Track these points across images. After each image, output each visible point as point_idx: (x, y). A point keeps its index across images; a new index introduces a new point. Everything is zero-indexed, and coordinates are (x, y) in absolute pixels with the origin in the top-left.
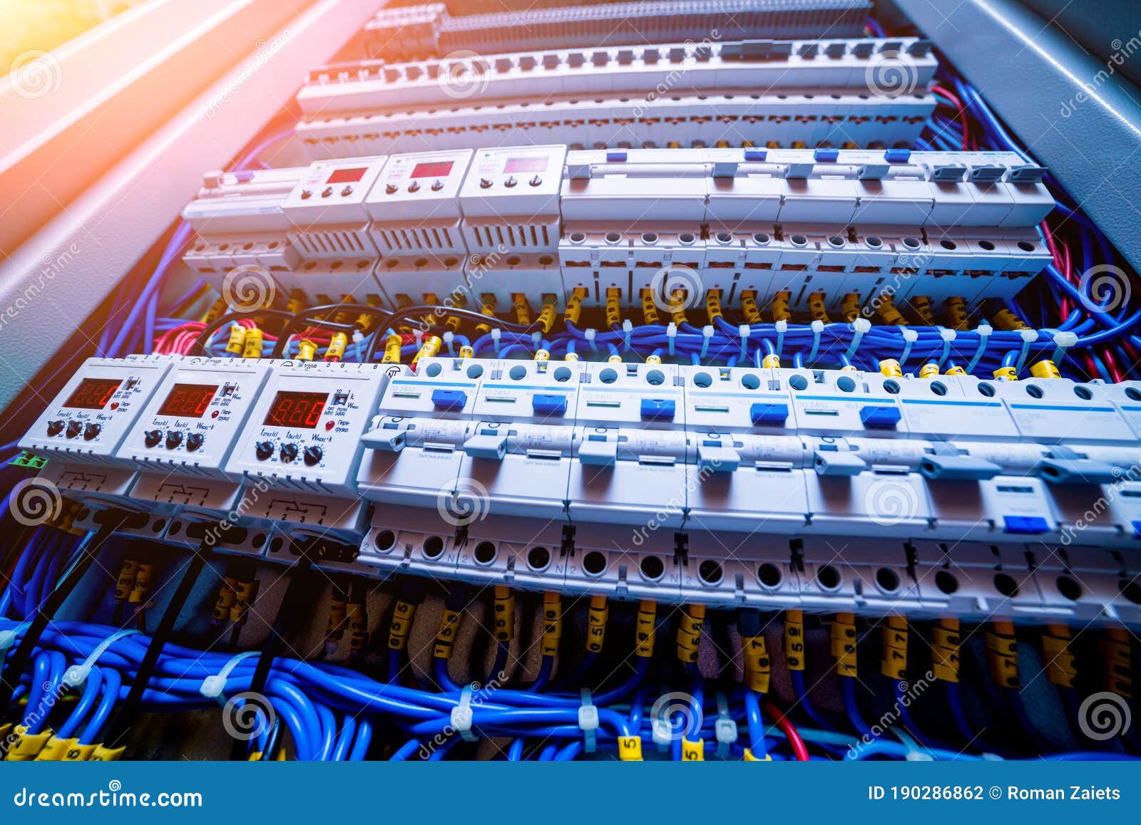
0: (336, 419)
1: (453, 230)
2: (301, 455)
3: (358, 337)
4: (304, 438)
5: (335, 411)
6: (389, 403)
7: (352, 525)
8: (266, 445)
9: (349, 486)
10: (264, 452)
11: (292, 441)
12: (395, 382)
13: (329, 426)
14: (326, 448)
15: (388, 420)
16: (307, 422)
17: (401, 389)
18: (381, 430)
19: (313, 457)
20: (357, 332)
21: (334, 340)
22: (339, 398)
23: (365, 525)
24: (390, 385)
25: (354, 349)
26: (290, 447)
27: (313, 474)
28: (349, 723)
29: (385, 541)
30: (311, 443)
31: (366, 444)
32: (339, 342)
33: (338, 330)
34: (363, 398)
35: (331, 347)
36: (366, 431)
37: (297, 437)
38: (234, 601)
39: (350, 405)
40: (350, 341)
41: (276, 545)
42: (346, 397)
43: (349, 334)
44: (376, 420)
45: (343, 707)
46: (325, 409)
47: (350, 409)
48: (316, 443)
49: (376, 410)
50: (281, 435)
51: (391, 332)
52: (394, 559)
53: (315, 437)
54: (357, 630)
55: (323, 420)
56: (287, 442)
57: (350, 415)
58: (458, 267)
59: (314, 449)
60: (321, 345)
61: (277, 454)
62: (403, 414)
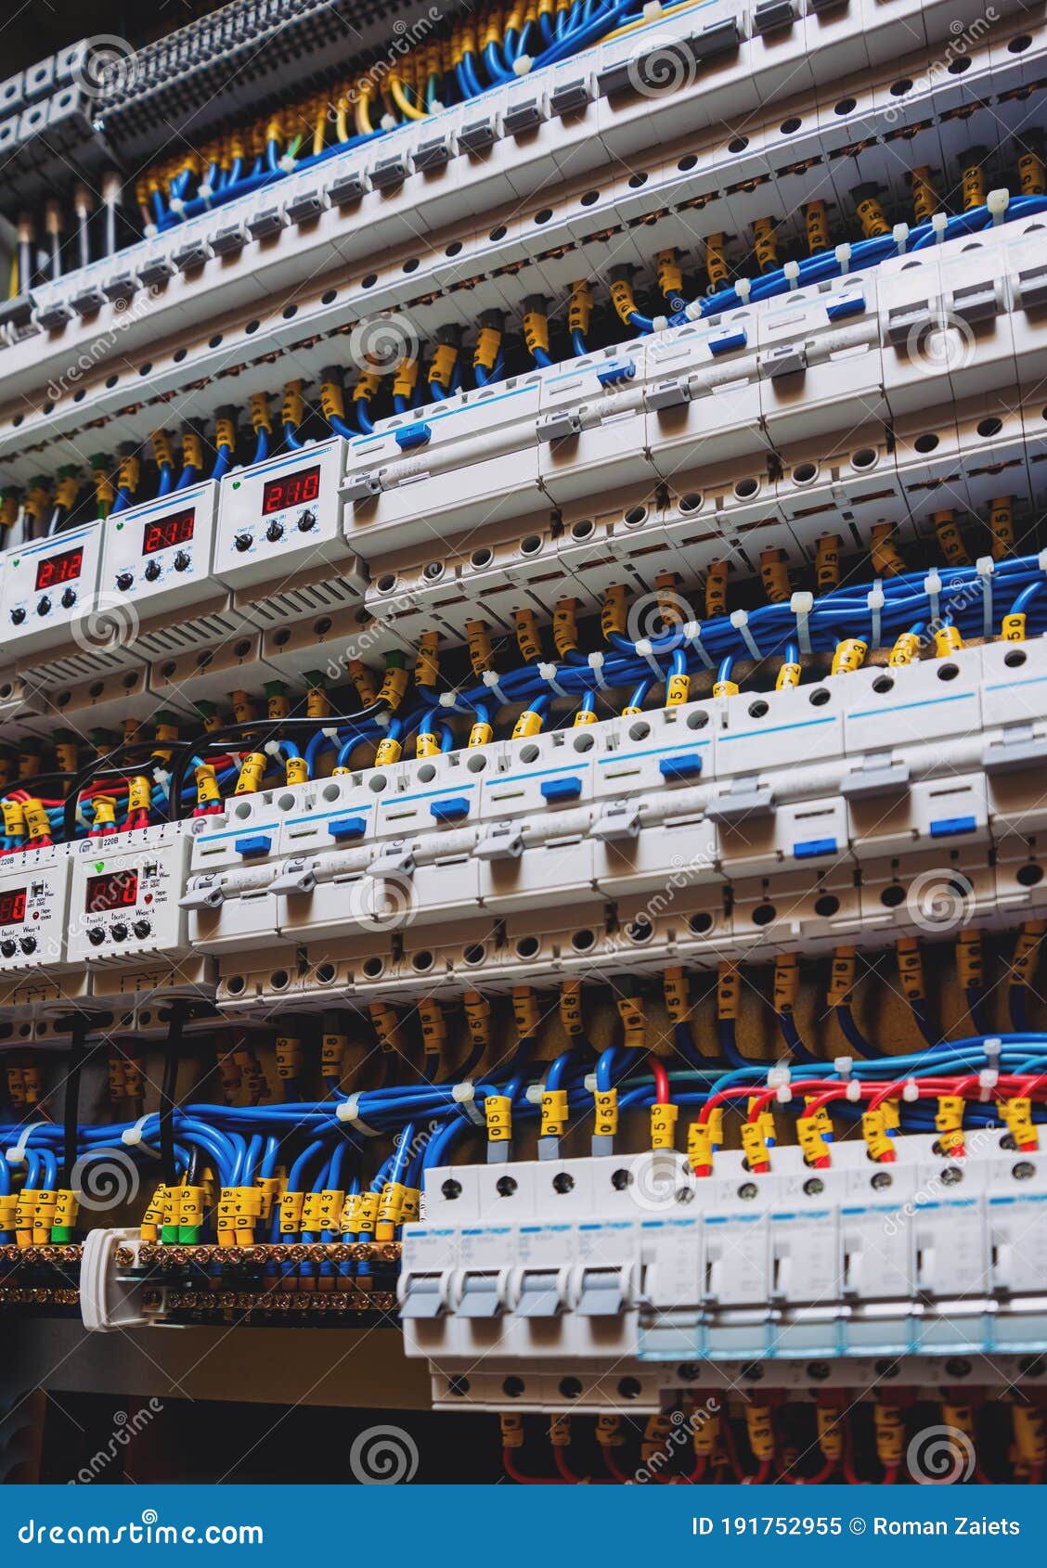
0: (153, 891)
1: (225, 612)
2: (131, 931)
3: (161, 776)
4: (128, 916)
5: (149, 884)
6: (199, 862)
7: (201, 978)
8: (96, 930)
9: (184, 947)
10: (96, 937)
11: (119, 921)
12: (199, 840)
13: (149, 899)
14: (151, 919)
15: (202, 879)
16: (126, 900)
17: (207, 846)
18: (198, 891)
19: (143, 930)
20: (156, 770)
21: (132, 788)
22: (149, 870)
23: (214, 977)
24: (195, 844)
25: (161, 791)
26: (119, 927)
27: (147, 944)
28: (257, 1140)
29: (236, 986)
30: (137, 919)
31: (186, 908)
32: (139, 788)
33: (134, 774)
34: (172, 864)
35: (132, 799)
36: (183, 894)
37: (122, 916)
38: (126, 1079)
39: (162, 875)
40: (153, 783)
41: (145, 1018)
42: (155, 868)
43: (148, 774)
44: (190, 882)
45: (248, 1129)
46: (139, 884)
47: (162, 879)
48: (141, 918)
49: (189, 873)
50: (107, 919)
51: (198, 761)
52: (249, 997)
53: (139, 913)
54: (251, 1074)
55: (141, 895)
56: (115, 923)
57: (164, 884)
58: (253, 656)
59: (141, 923)
60: (118, 797)
61: (109, 936)
62: (215, 870)
